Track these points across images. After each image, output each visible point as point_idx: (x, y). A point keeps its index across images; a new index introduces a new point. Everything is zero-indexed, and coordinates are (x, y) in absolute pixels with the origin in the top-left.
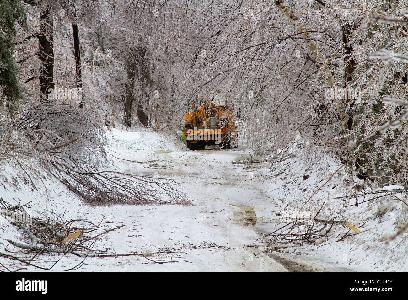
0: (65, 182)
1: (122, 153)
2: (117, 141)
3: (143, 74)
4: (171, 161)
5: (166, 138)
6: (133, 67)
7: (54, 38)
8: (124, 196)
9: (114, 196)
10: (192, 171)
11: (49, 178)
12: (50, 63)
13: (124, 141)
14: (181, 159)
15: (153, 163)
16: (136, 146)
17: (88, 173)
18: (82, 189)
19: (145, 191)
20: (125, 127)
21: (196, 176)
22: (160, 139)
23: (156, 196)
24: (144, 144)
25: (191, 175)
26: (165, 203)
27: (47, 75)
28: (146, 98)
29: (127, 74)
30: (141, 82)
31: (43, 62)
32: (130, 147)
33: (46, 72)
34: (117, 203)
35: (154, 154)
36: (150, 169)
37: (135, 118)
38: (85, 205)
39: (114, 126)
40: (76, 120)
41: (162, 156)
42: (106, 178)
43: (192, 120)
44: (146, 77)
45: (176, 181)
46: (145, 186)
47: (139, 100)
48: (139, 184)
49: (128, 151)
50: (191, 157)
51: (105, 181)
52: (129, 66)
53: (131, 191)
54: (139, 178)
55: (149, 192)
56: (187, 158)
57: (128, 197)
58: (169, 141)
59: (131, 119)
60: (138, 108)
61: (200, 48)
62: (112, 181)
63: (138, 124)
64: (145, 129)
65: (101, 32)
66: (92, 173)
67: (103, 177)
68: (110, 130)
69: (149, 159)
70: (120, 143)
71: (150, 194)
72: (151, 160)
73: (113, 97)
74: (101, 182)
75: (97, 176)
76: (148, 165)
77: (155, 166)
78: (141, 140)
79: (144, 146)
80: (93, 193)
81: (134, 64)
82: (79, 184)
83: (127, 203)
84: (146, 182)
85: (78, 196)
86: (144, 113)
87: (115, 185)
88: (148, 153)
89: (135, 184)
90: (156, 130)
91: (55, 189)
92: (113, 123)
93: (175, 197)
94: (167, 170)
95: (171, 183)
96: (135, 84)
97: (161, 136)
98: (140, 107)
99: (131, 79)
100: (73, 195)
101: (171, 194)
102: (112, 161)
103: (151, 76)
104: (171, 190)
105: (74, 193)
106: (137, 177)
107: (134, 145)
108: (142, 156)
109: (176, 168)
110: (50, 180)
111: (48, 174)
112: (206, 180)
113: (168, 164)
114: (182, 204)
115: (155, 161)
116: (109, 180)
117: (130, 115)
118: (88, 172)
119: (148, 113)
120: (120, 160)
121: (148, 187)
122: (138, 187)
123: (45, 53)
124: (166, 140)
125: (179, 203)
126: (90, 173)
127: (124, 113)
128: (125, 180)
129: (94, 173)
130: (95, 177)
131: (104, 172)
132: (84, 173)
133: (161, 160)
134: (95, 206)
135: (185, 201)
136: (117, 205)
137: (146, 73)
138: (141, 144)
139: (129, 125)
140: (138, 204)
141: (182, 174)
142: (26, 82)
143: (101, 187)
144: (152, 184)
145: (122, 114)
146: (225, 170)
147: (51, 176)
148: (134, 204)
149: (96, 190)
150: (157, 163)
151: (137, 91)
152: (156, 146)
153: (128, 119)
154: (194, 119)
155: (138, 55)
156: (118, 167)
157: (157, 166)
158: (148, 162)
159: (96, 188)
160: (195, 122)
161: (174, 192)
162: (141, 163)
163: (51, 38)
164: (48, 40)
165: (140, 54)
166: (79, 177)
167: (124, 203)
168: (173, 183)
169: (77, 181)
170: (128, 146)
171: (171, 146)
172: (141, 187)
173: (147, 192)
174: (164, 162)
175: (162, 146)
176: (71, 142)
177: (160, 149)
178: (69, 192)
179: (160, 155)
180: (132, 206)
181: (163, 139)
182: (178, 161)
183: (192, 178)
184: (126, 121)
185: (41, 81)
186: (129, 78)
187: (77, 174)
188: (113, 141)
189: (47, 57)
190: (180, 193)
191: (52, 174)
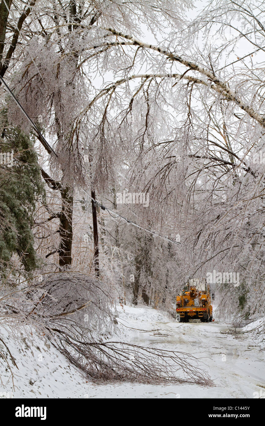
0: (65, 352)
1: (132, 323)
2: (128, 314)
3: (147, 268)
4: (171, 331)
5: (162, 313)
6: (140, 262)
7: (73, 217)
8: (133, 372)
9: (120, 372)
10: (191, 340)
11: (46, 348)
12: (68, 239)
13: (132, 314)
14: (179, 329)
15: (156, 332)
16: (141, 318)
17: (92, 344)
18: (84, 361)
19: (157, 367)
20: (133, 305)
21: (197, 345)
22: (158, 314)
23: (170, 373)
24: (147, 317)
25: (192, 344)
26: (181, 382)
27: (66, 249)
28: (149, 285)
29: (135, 268)
30: (145, 273)
31: (62, 238)
32: (137, 319)
33: (64, 246)
34: (124, 380)
35: (156, 324)
36: (154, 337)
37: (140, 299)
38: (87, 382)
39: (125, 304)
40: (86, 288)
41: (162, 326)
42: (112, 349)
43: (181, 301)
44: (148, 269)
45: (193, 355)
46: (157, 361)
47: (143, 286)
48: (150, 358)
49: (135, 321)
50: (186, 328)
51: (111, 353)
52: (137, 262)
53: (141, 366)
54: (151, 350)
55: (163, 367)
56: (183, 328)
57: (137, 374)
58: (164, 315)
59: (137, 299)
60: (143, 291)
61: (201, 230)
62: (119, 353)
63: (142, 303)
64: (147, 307)
65: (118, 238)
66: (97, 344)
67: (109, 348)
68: (123, 306)
69: (152, 328)
70: (130, 315)
71: (163, 370)
72: (155, 329)
73: (125, 283)
74: (107, 354)
75: (102, 347)
76: (152, 333)
77: (159, 335)
78: (145, 314)
79: (147, 318)
80: (97, 368)
81: (141, 261)
82: (81, 355)
83: (136, 381)
84: (159, 355)
85: (80, 371)
86: (147, 296)
87: (123, 358)
88: (152, 324)
89: (146, 358)
90: (155, 307)
91: (50, 364)
92: (125, 302)
93: (193, 375)
94: (169, 338)
95: (188, 358)
96: (141, 275)
97: (158, 312)
98: (144, 291)
99: (138, 271)
100: (73, 369)
101: (188, 370)
102: (122, 329)
103: (152, 269)
104: (188, 367)
105: (75, 367)
106: (148, 350)
107: (140, 318)
108: (147, 326)
109: (177, 336)
110: (45, 351)
111: (45, 344)
112: (208, 349)
113: (168, 333)
114: (202, 384)
115: (158, 330)
116: (116, 352)
117: (137, 297)
118: (92, 342)
119: (149, 295)
120: (129, 329)
121: (161, 362)
122: (149, 361)
123: (63, 229)
124: (162, 315)
125: (198, 383)
126: (94, 344)
127: (133, 295)
128: (134, 352)
129: (99, 344)
130: (100, 348)
131: (110, 342)
132: (88, 343)
133: (163, 329)
134: (98, 384)
135: (205, 380)
136: (124, 384)
137: (149, 267)
138: (145, 316)
139: (136, 304)
140: (149, 383)
141: (184, 343)
142: (47, 256)
143: (106, 360)
144: (165, 359)
145: (131, 296)
146: (218, 339)
147: (49, 346)
148: (144, 383)
149: (101, 363)
150: (160, 331)
151: (143, 280)
152: (156, 319)
153: (135, 299)
154: (183, 300)
155: (144, 254)
156: (127, 335)
157: (160, 334)
158: (153, 330)
159: (101, 362)
160: (183, 302)
161: (191, 368)
162: (147, 331)
163: (70, 216)
164: (67, 218)
165: (145, 254)
166: (82, 348)
167: (132, 380)
168: (191, 358)
169: (79, 352)
170: (135, 318)
171: (166, 319)
172: (153, 362)
173: (160, 367)
174: (165, 331)
175: (160, 319)
176: (78, 309)
177: (158, 321)
178: (69, 366)
179: (161, 325)
180: (142, 385)
181: (160, 314)
182: (177, 330)
183: (195, 347)
184: (134, 301)
185: (60, 255)
186: (137, 271)
187: (79, 344)
188: (124, 314)
189: (65, 232)
190: (200, 371)
191: (52, 343)
